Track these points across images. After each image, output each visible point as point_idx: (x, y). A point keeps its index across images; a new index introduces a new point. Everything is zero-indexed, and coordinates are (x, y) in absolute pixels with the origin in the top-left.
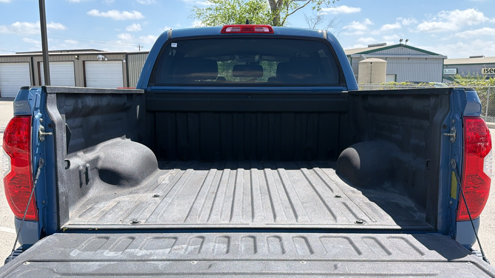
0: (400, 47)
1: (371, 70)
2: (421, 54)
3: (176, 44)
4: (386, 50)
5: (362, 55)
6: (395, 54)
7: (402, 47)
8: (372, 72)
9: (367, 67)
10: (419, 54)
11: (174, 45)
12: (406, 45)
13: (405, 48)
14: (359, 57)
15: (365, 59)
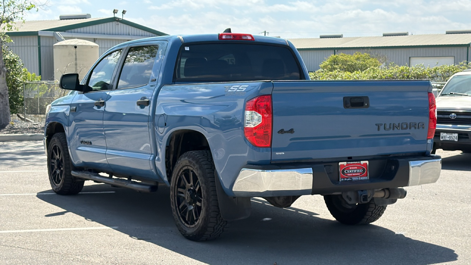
0: (114, 23)
1: (76, 59)
2: (146, 35)
3: (188, 48)
4: (94, 26)
5: (57, 33)
6: (107, 34)
7: (117, 23)
8: (78, 62)
9: (69, 54)
10: (143, 34)
11: (187, 49)
12: (123, 19)
13: (122, 24)
14: (52, 35)
15: (62, 40)
